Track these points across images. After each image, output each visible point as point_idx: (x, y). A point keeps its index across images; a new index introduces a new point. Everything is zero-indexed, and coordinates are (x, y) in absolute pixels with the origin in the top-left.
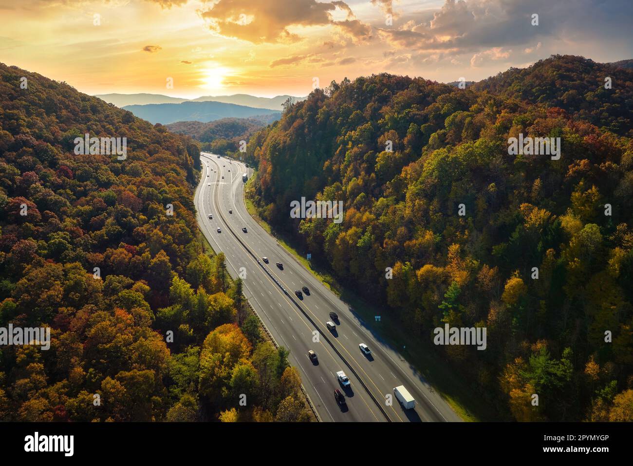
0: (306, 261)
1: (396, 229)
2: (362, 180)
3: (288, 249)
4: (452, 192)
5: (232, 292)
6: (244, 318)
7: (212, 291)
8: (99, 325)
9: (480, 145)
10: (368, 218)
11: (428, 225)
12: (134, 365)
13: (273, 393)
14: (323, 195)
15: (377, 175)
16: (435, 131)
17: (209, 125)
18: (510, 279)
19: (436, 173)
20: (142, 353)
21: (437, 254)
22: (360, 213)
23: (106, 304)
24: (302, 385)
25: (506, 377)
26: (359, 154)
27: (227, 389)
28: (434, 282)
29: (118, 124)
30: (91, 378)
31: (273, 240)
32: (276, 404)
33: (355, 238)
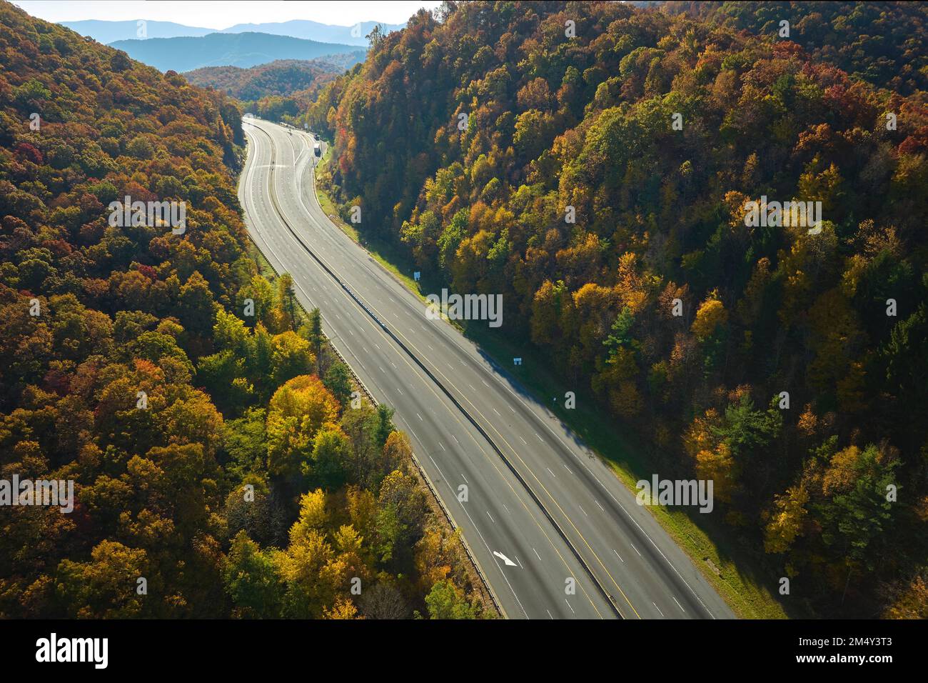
0: (412, 282)
1: (544, 232)
2: (493, 159)
3: (385, 264)
4: (627, 176)
5: (307, 330)
6: (327, 367)
7: (276, 330)
8: (113, 384)
9: (671, 101)
10: (503, 216)
11: (591, 226)
12: (172, 437)
13: (373, 466)
14: (435, 181)
15: (516, 150)
16: (604, 79)
17: (252, 72)
18: (704, 301)
19: (604, 146)
20: (181, 420)
21: (604, 266)
22: (492, 208)
23: (121, 353)
24: (413, 455)
25: (693, 435)
26: (489, 117)
27: (308, 464)
28: (598, 308)
29: (105, 73)
30: (110, 458)
31: (364, 252)
32: (379, 481)
33: (484, 247)
